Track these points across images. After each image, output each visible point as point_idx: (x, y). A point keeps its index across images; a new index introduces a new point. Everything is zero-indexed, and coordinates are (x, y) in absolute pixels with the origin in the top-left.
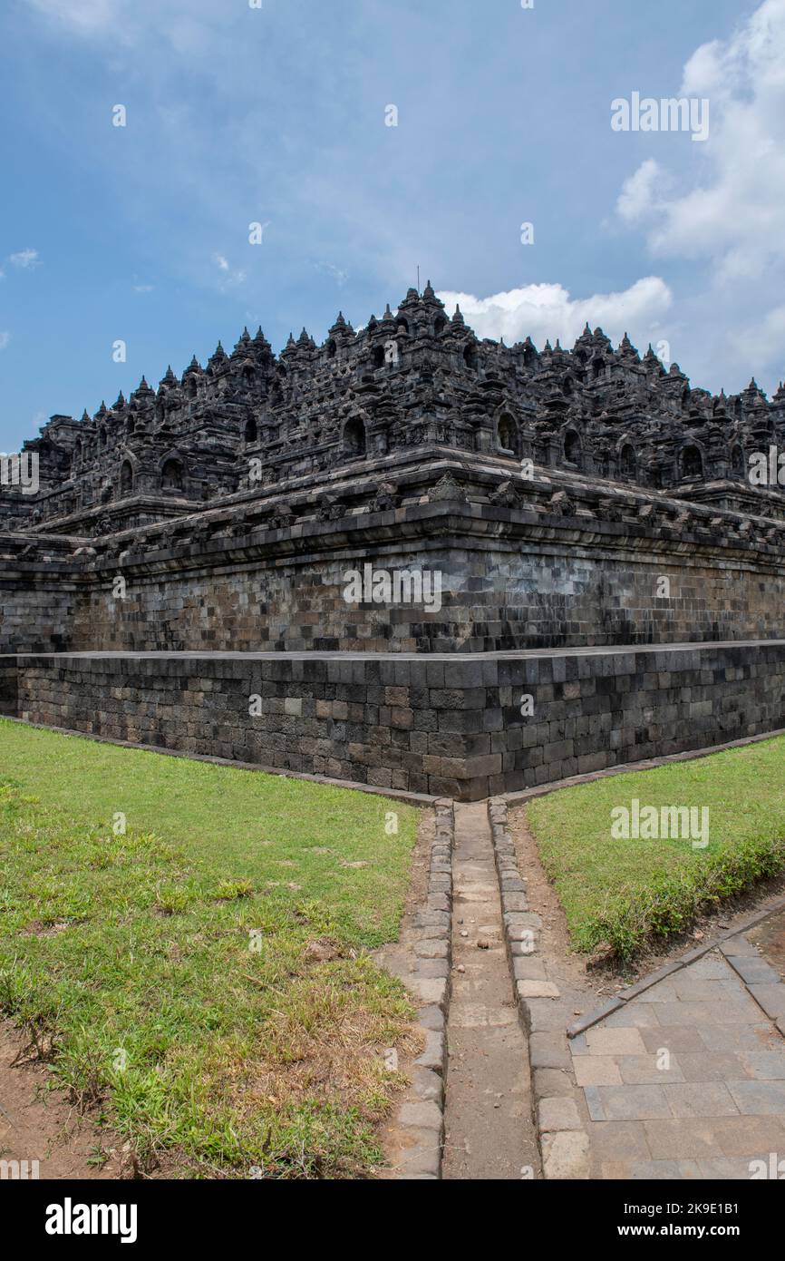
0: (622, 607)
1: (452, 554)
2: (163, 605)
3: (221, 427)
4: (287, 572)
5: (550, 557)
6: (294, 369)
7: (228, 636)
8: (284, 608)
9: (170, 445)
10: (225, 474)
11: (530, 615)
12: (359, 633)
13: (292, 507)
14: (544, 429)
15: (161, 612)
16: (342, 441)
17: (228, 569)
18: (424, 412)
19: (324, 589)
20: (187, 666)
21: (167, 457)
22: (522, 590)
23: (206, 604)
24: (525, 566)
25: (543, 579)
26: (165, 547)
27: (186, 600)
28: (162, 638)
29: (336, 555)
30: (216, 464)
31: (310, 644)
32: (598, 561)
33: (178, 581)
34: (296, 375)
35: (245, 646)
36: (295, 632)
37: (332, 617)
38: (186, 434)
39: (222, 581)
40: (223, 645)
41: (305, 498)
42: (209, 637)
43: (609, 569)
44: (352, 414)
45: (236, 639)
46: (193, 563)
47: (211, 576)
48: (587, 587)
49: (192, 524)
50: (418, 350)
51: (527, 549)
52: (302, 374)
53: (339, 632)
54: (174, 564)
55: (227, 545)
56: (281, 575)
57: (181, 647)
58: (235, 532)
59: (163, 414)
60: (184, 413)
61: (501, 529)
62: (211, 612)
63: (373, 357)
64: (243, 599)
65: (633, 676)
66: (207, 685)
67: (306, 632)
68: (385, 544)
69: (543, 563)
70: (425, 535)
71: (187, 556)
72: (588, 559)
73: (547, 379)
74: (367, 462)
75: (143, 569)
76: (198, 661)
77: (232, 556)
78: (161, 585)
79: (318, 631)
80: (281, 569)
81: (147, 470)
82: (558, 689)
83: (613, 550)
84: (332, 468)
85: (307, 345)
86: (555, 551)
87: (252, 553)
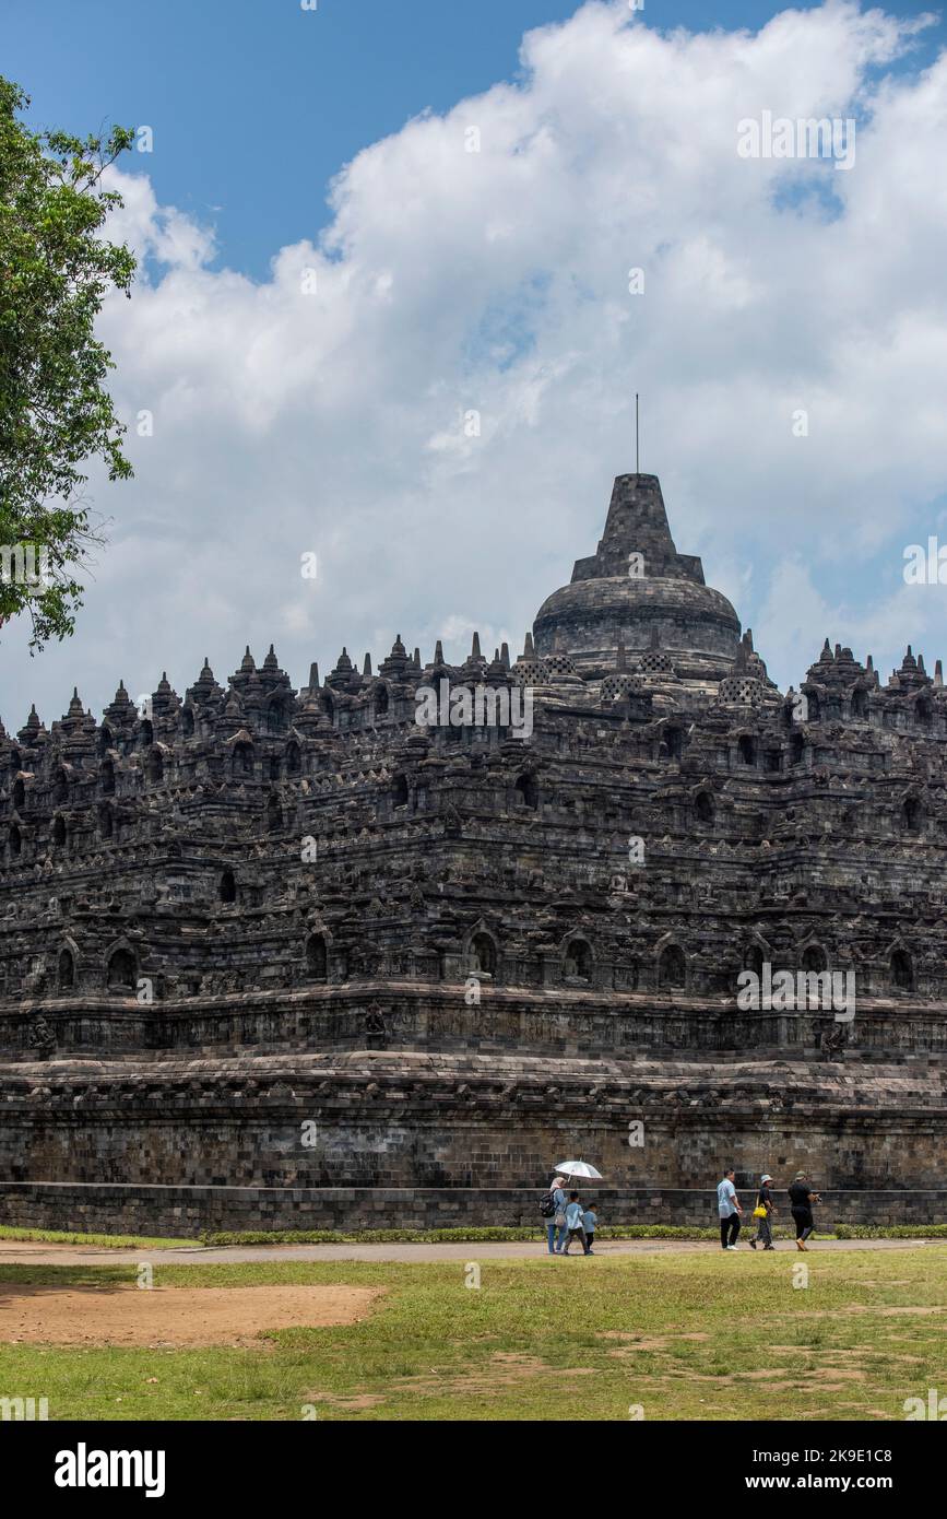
0: (436, 1160)
1: (284, 1128)
2: (110, 1146)
3: (193, 862)
4: (198, 1129)
5: (367, 1127)
6: (311, 750)
7: (159, 1173)
8: (195, 1154)
9: (118, 932)
10: (192, 946)
11: (345, 1165)
12: (237, 1175)
13: (202, 1084)
14: (541, 941)
15: (109, 1152)
16: (305, 958)
17: (159, 1122)
18: (413, 912)
19: (219, 1143)
20: (126, 1191)
21: (116, 948)
22: (339, 1150)
23: (144, 1147)
24: (342, 1134)
25: (359, 1143)
26: (113, 1099)
27: (129, 1143)
28: (109, 1173)
29: (225, 1121)
30: (180, 933)
31: (210, 1181)
32: (412, 1128)
33: (123, 1127)
34: (315, 761)
35: (170, 1180)
36: (201, 1172)
37: (223, 1162)
38: (142, 867)
39: (156, 1130)
40: (155, 1180)
41: (209, 1079)
42: (145, 1173)
43: (424, 1133)
44: (315, 930)
45: (164, 1175)
46: (134, 1115)
47: (147, 1126)
48: (401, 1147)
49: (135, 1083)
50: (447, 790)
51: (343, 1123)
52: (323, 759)
53: (226, 1173)
54: (120, 1113)
55: (158, 1105)
56: (194, 1130)
57: (124, 1181)
58: (164, 1096)
59: (111, 829)
60: (141, 832)
61: (320, 1111)
62: (147, 1154)
63: (395, 788)
64: (170, 1146)
65: (352, 1202)
66: (136, 1202)
67: (208, 1172)
68: (251, 1118)
69: (359, 1131)
70: (269, 1116)
71: (129, 1108)
72: (400, 1126)
73: (667, 798)
74: (326, 988)
75: (95, 1114)
76: (132, 1188)
77: (162, 1113)
78: (109, 1129)
79: (215, 1173)
80: (194, 1126)
81: (90, 966)
82: (296, 1205)
83: (428, 1120)
84: (295, 987)
85: (348, 680)
86: (368, 1123)
87: (175, 1113)
